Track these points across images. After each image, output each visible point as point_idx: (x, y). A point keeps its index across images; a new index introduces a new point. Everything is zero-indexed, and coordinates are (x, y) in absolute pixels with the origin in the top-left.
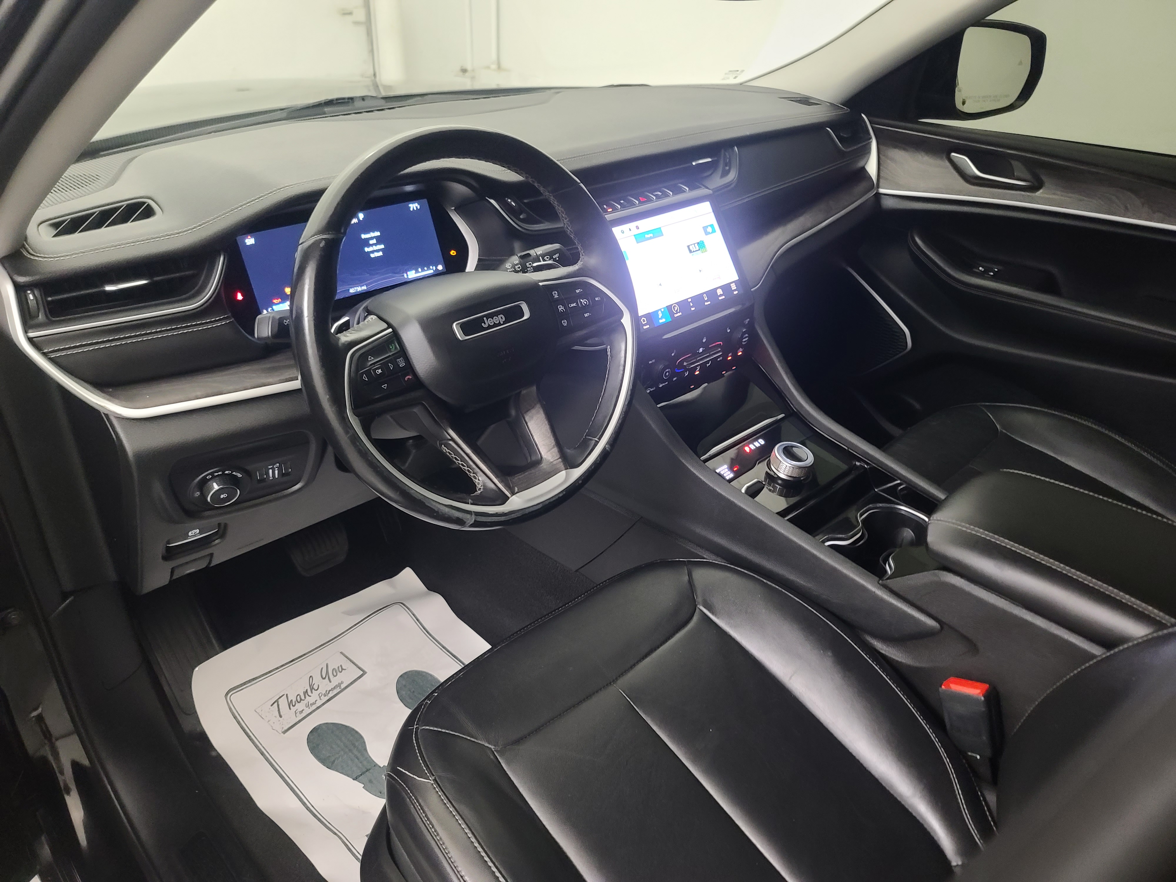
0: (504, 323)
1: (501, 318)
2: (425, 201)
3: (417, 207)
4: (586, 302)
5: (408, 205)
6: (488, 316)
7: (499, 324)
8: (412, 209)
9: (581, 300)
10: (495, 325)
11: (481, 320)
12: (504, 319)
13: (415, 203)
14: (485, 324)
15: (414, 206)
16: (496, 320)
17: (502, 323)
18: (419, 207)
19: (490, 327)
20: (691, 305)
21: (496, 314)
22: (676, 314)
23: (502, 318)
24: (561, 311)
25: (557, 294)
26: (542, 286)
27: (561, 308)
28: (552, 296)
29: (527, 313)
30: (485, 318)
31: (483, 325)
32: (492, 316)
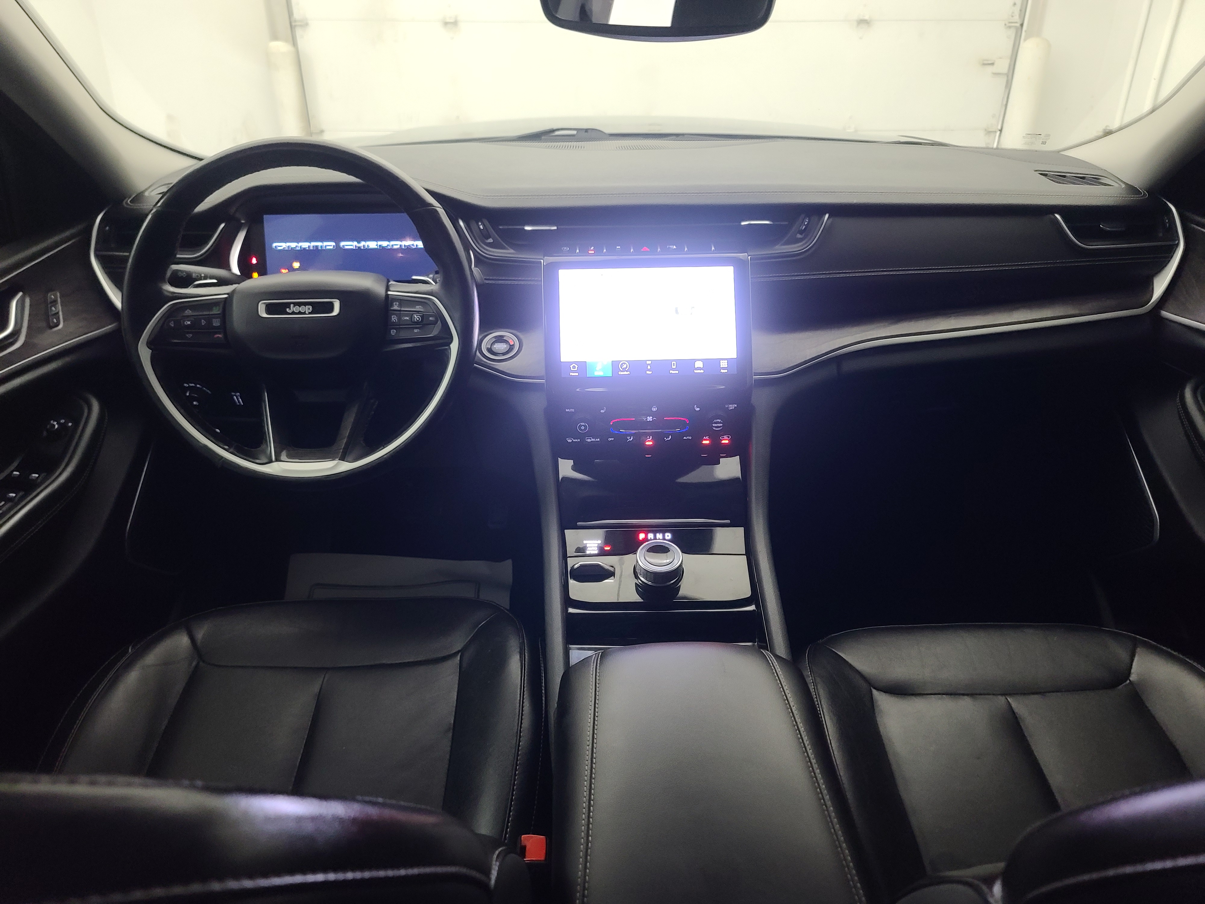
0: (310, 313)
6: (295, 304)
7: (304, 313)
9: (415, 316)
10: (300, 313)
11: (288, 305)
12: (311, 310)
14: (290, 309)
16: (302, 309)
17: (307, 313)
19: (293, 313)
20: (649, 367)
21: (305, 304)
22: (622, 371)
23: (309, 309)
24: (393, 321)
25: (398, 305)
26: (387, 296)
27: (394, 318)
28: (392, 305)
29: (336, 311)
30: (292, 305)
31: (288, 310)
32: (300, 304)
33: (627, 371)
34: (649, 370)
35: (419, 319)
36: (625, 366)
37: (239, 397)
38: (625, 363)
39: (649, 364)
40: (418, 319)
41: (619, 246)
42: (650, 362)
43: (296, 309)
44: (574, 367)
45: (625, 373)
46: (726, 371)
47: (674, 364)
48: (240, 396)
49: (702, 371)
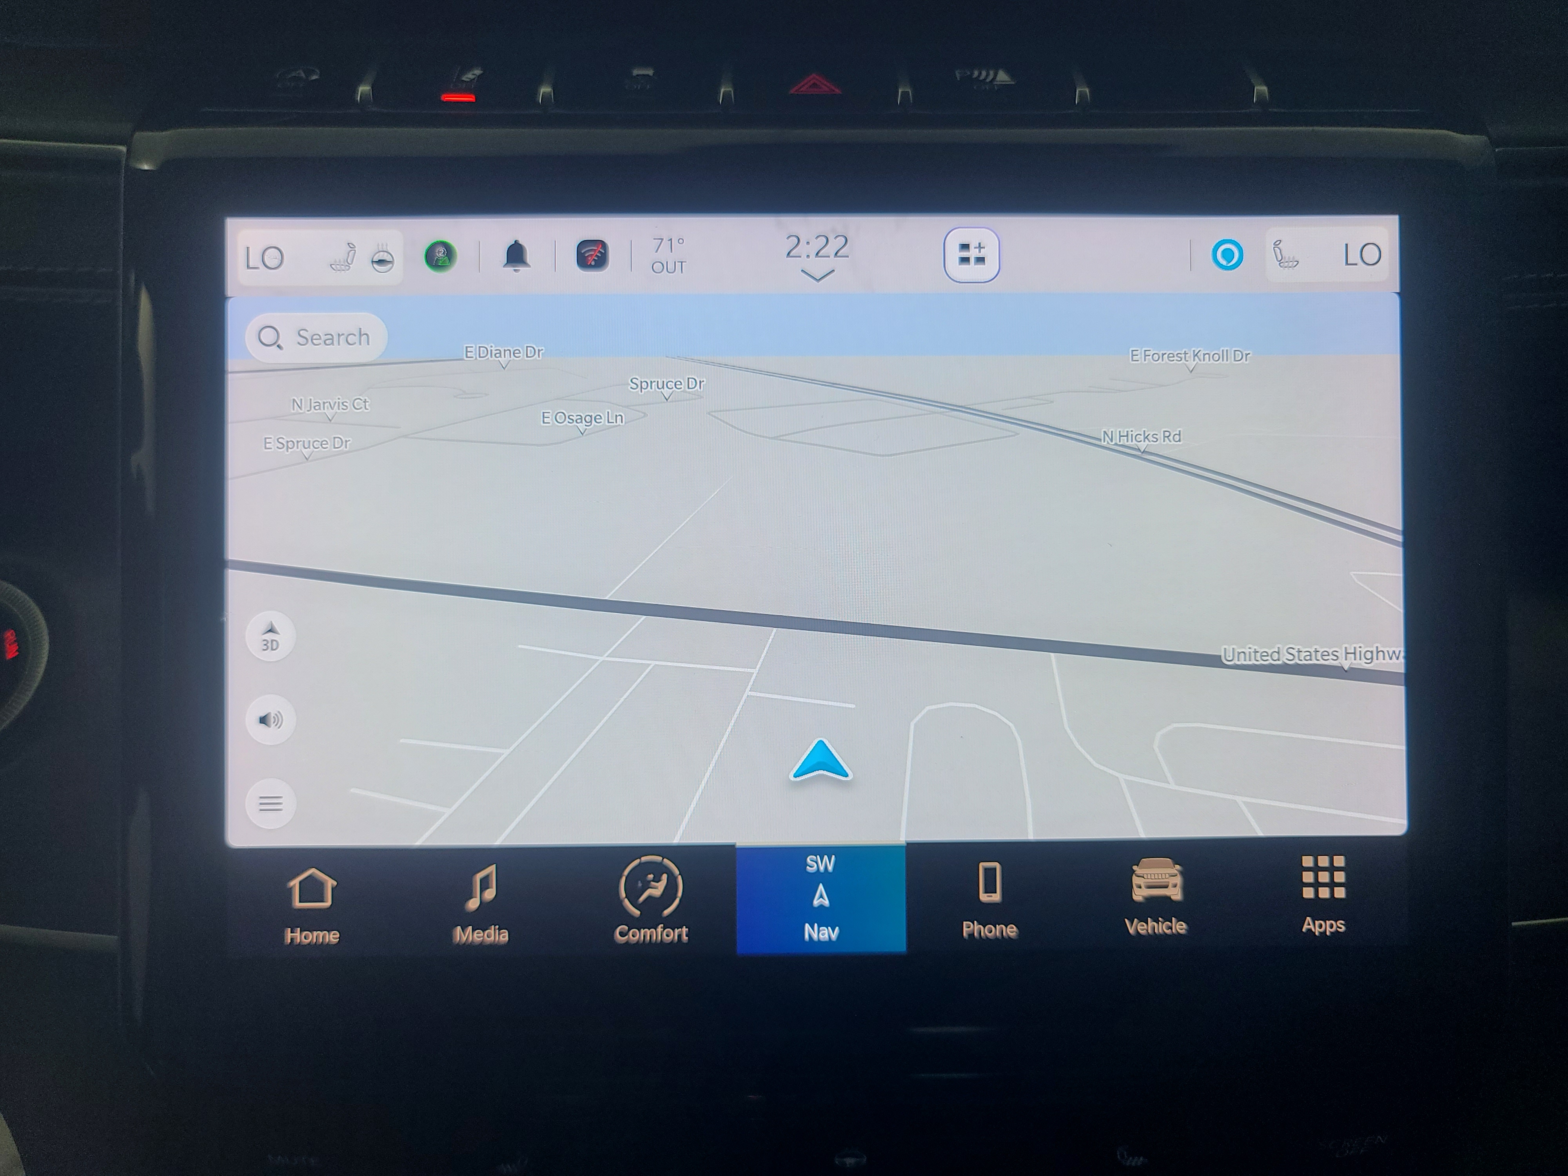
33: (671, 923)
34: (822, 917)
36: (657, 890)
38: (658, 870)
39: (819, 877)
41: (645, 64)
42: (828, 864)
44: (312, 890)
45: (660, 934)
46: (1340, 926)
47: (990, 873)
49: (1180, 927)
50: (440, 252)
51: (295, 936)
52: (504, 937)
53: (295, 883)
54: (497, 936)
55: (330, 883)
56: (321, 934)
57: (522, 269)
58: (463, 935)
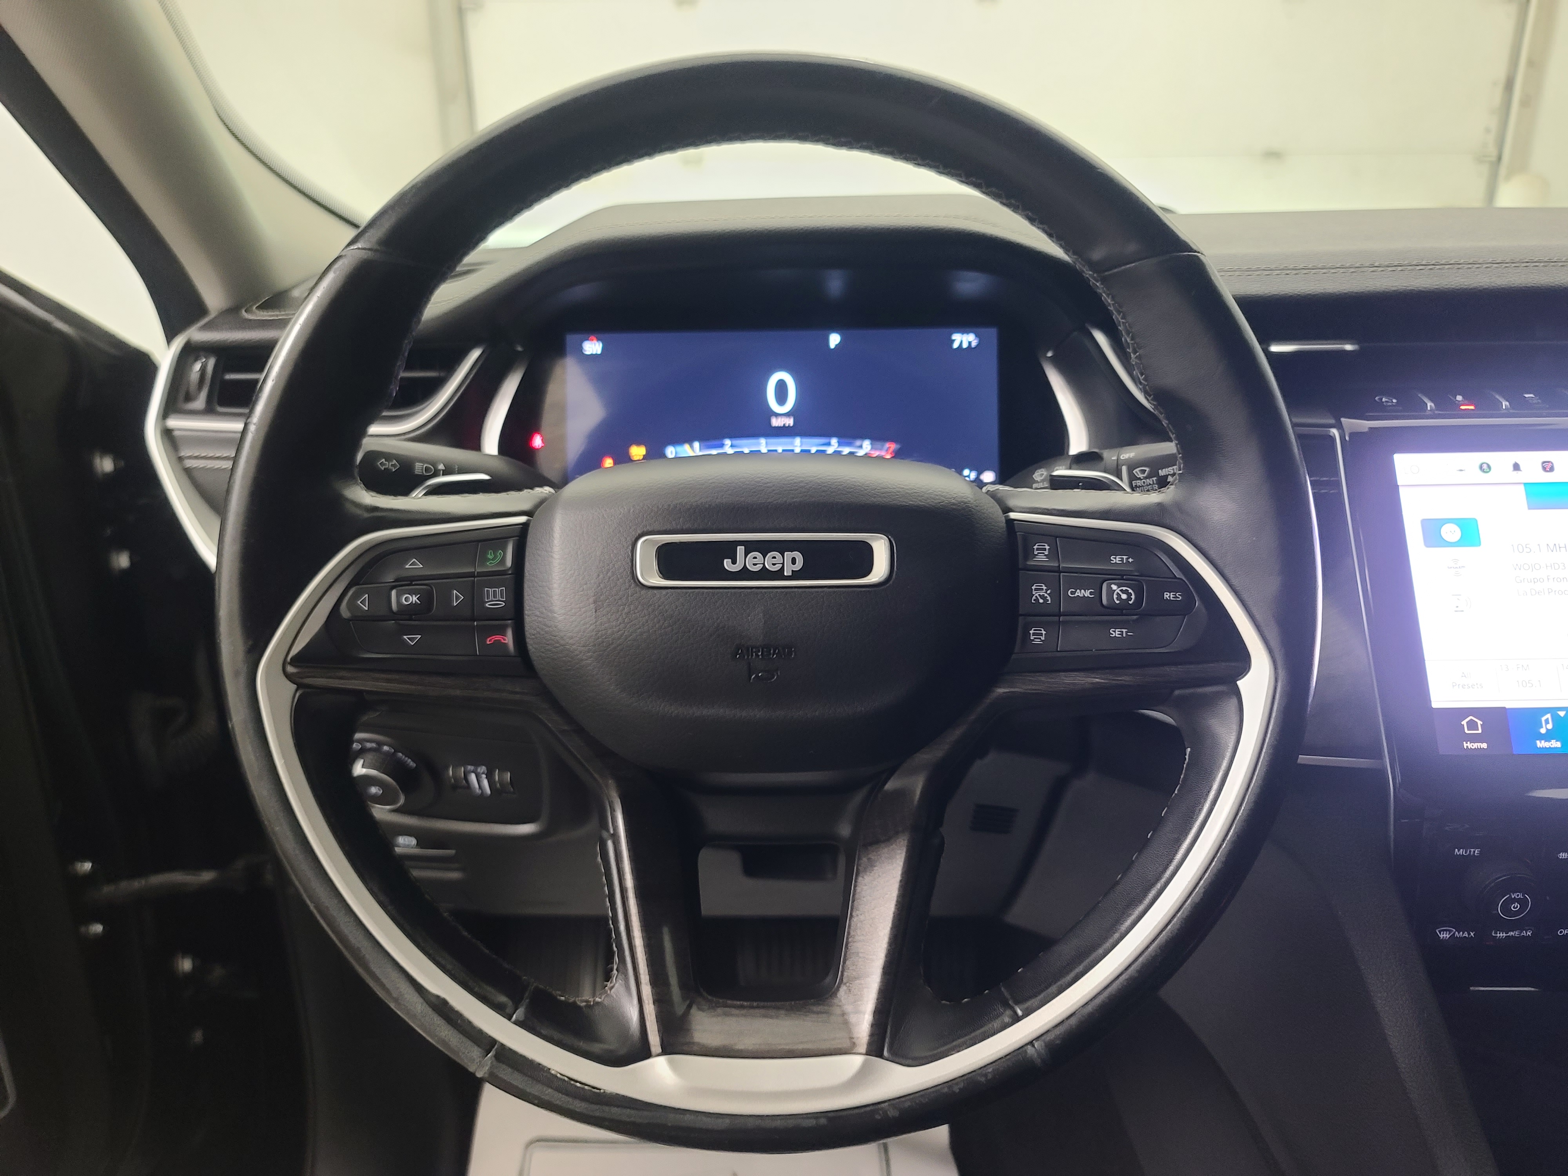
0: (795, 576)
1: (792, 562)
2: (992, 333)
3: (970, 343)
4: (1129, 595)
5: (951, 335)
6: (750, 546)
7: (779, 575)
8: (956, 345)
9: (1114, 587)
10: (764, 574)
12: (799, 565)
13: (968, 333)
14: (734, 562)
15: (963, 339)
16: (771, 562)
17: (788, 574)
18: (974, 344)
19: (744, 574)
21: (782, 547)
23: (794, 561)
24: (1037, 600)
25: (1046, 553)
26: (1010, 522)
27: (1040, 593)
28: (1029, 553)
29: (880, 570)
30: (740, 550)
31: (727, 564)
32: (764, 548)
35: (1129, 598)
37: (484, 776)
40: (1124, 596)
41: (1527, 393)
43: (754, 561)
44: (1472, 726)
48: (486, 775)
50: (1485, 466)
51: (1468, 745)
52: (1558, 745)
53: (1464, 723)
54: (1555, 744)
55: (1480, 723)
56: (1479, 744)
57: (1519, 472)
58: (1541, 744)
